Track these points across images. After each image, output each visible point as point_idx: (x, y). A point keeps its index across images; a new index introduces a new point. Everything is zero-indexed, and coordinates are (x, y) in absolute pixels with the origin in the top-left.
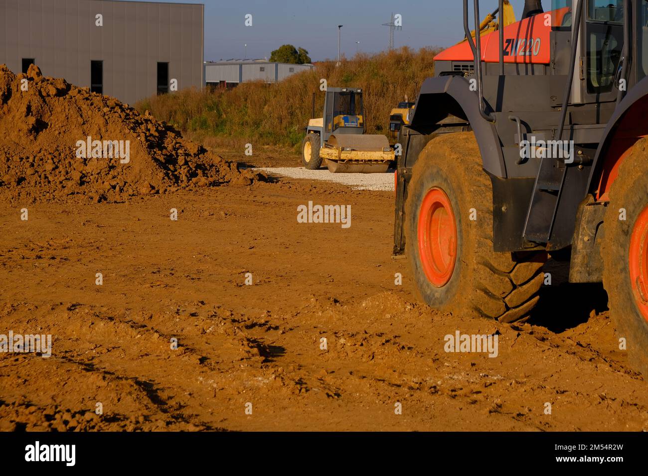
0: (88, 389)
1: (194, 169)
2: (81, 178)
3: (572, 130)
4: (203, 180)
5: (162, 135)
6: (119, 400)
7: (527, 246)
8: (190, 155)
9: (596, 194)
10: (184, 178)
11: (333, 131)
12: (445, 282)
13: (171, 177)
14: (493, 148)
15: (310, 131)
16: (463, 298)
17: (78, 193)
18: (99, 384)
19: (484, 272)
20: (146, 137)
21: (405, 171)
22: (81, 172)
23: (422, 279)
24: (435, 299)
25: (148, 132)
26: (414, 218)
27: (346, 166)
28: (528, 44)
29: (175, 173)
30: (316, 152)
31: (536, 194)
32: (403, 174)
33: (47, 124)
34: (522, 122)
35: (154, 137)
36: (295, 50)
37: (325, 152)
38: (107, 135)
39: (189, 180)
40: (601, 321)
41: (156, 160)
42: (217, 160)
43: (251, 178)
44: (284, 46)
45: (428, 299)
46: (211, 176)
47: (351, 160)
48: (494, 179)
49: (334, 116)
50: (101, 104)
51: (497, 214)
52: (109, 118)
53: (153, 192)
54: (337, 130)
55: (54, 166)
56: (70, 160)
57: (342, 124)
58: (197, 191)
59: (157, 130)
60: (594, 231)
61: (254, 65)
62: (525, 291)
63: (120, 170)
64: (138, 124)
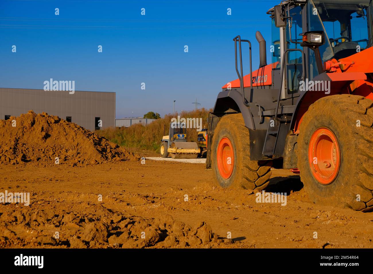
0: (82, 208)
1: (114, 154)
2: (65, 158)
3: (282, 108)
4: (118, 158)
5: (100, 140)
6: (96, 211)
7: (264, 158)
8: (112, 148)
9: (294, 130)
10: (110, 158)
11: (173, 141)
12: (229, 176)
13: (104, 157)
14: (249, 117)
15: (163, 141)
16: (237, 182)
17: (64, 163)
18: (86, 207)
19: (246, 170)
20: (93, 140)
21: (211, 133)
22: (65, 155)
23: (219, 177)
24: (225, 184)
25: (94, 139)
26: (215, 151)
27: (179, 155)
28: (262, 77)
29: (106, 156)
30: (166, 150)
31: (268, 136)
32: (210, 134)
33: (50, 135)
34: (261, 107)
35: (97, 141)
36: (154, 114)
37: (170, 150)
38: (76, 140)
39: (112, 159)
40: (295, 194)
41: (98, 150)
42: (124, 151)
43: (139, 158)
44: (149, 112)
45: (222, 185)
46: (122, 157)
47: (181, 153)
48: (250, 130)
49: (174, 134)
50: (74, 127)
51: (252, 145)
52: (77, 132)
53: (96, 163)
54: (175, 140)
55: (53, 153)
56: (60, 150)
57: (177, 138)
58: (116, 163)
59: (98, 138)
60: (293, 147)
61: (137, 120)
62: (263, 179)
63: (82, 154)
64: (90, 135)
